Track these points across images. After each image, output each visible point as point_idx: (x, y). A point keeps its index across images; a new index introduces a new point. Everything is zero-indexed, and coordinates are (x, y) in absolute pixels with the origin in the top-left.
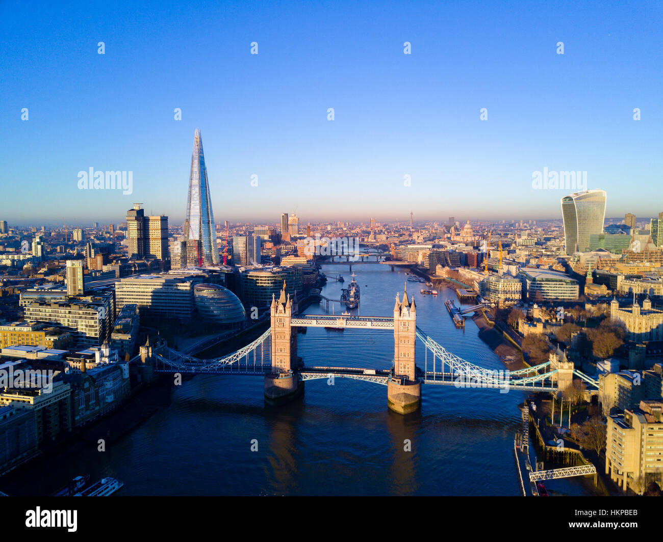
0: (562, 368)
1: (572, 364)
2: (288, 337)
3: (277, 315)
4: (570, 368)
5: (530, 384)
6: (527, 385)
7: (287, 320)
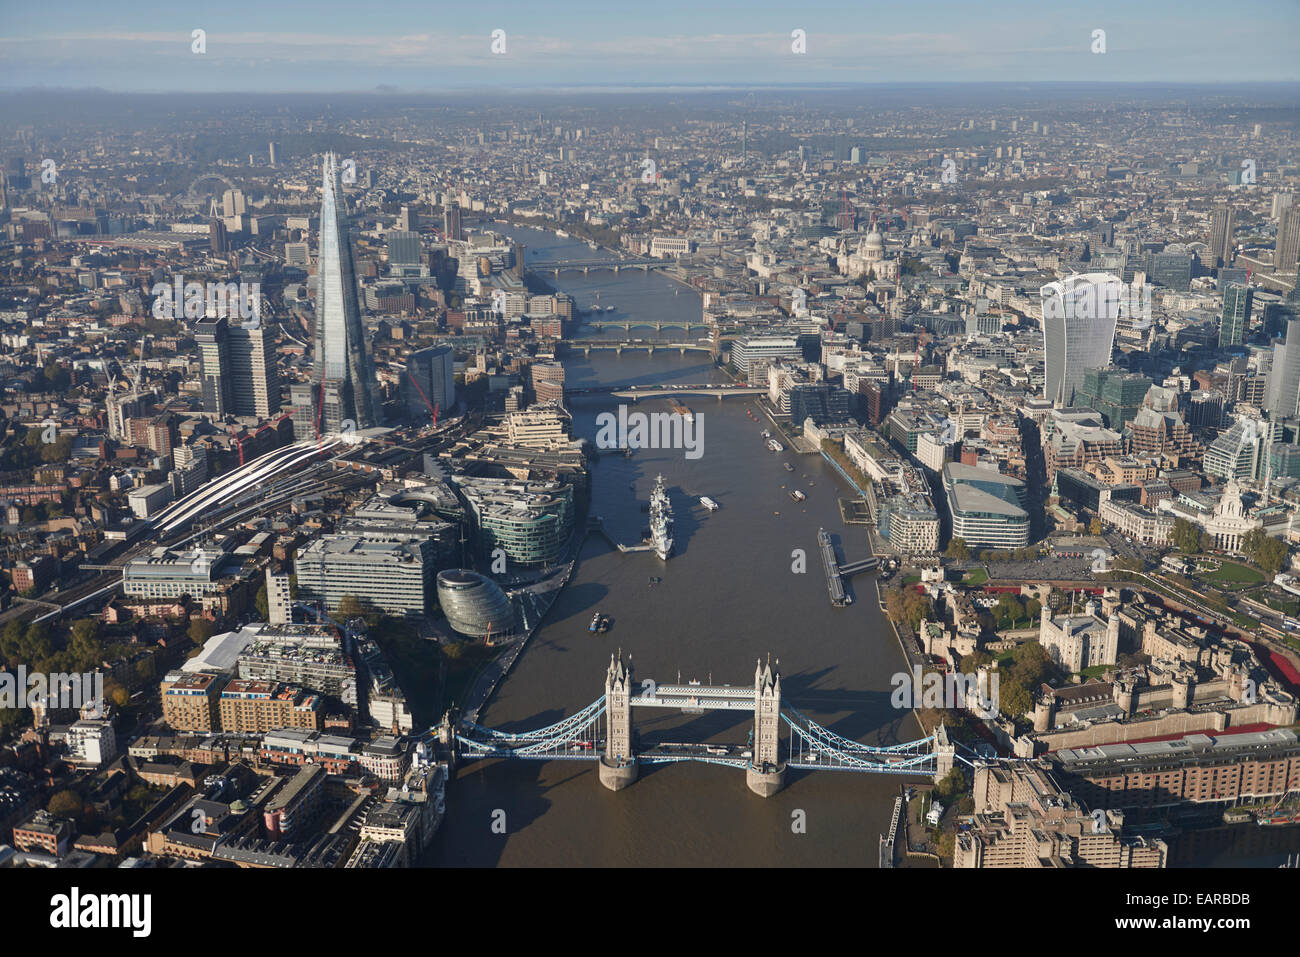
0: (942, 751)
1: (953, 748)
2: (627, 718)
3: (614, 693)
4: (950, 751)
5: (907, 768)
6: (903, 768)
7: (626, 700)
